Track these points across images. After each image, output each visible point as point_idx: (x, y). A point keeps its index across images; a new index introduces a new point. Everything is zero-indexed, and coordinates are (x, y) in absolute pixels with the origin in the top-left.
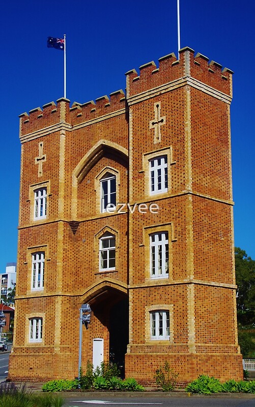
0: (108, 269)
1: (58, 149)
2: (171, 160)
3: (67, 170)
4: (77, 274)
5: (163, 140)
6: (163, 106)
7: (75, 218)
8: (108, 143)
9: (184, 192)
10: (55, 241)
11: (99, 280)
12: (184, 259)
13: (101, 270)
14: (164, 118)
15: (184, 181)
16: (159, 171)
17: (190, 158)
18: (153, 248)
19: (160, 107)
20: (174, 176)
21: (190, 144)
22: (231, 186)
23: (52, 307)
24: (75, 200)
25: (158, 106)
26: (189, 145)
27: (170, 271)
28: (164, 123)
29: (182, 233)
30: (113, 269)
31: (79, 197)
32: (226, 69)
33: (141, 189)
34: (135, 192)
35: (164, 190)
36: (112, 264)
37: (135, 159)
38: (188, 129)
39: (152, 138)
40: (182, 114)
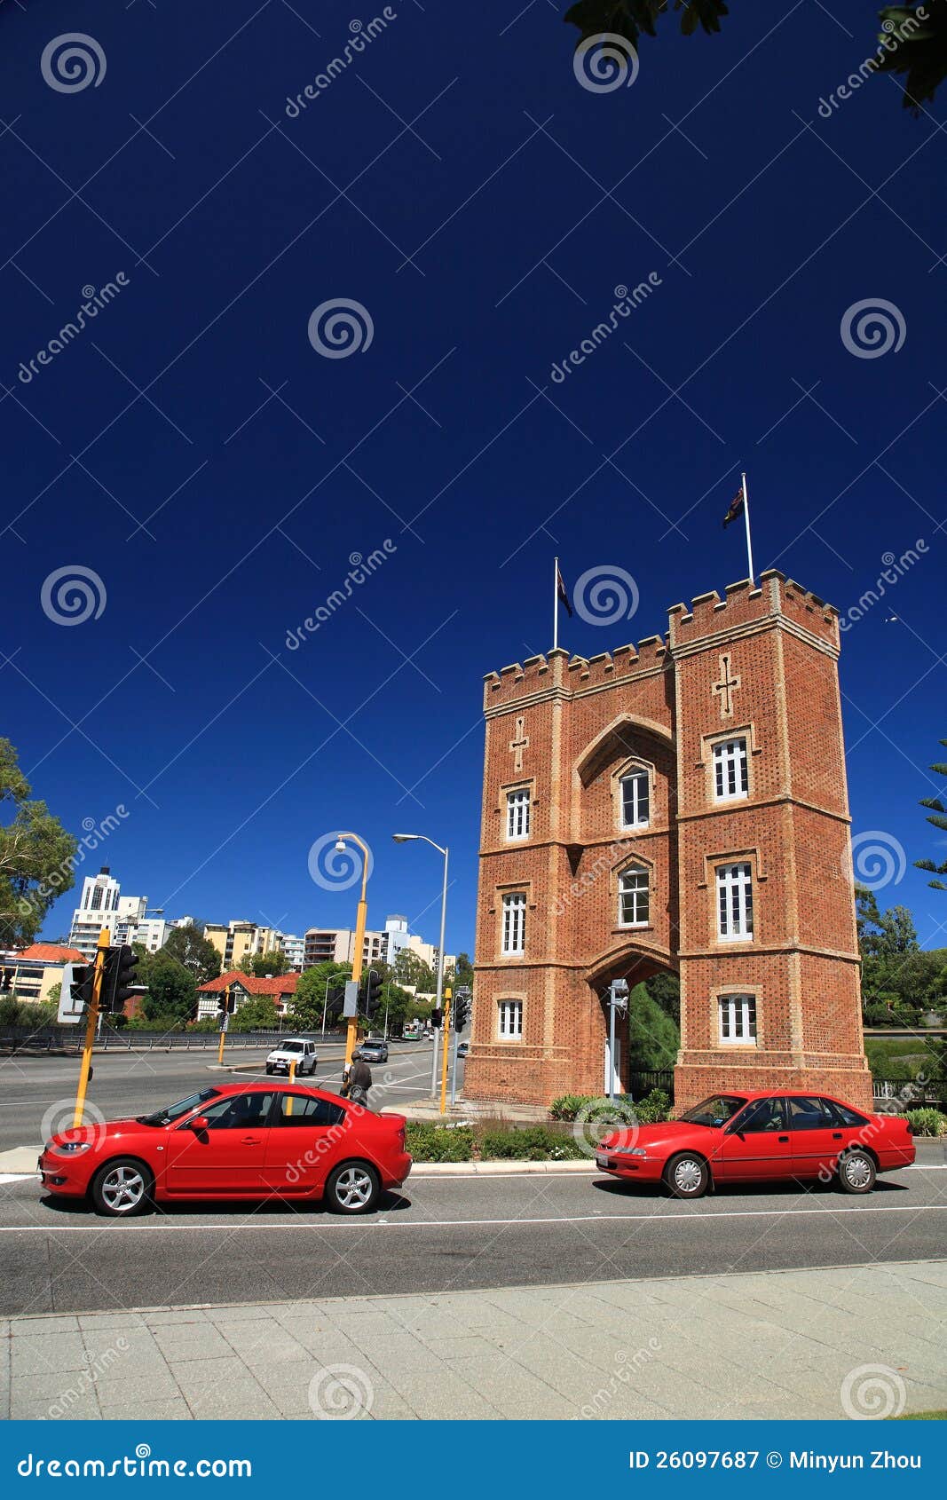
0: (636, 924)
1: (551, 727)
2: (752, 745)
3: (563, 762)
4: (578, 931)
5: (737, 711)
6: (734, 659)
7: (577, 840)
8: (636, 719)
9: (777, 797)
10: (545, 874)
11: (620, 942)
12: (782, 910)
13: (623, 925)
14: (738, 678)
15: (778, 779)
16: (731, 764)
17: (786, 742)
18: (723, 891)
19: (729, 662)
20: (759, 772)
21: (785, 720)
22: (846, 790)
23: (539, 984)
24: (577, 810)
25: (725, 660)
26: (783, 721)
27: (757, 927)
28: (739, 686)
29: (777, 864)
30: (644, 924)
31: (584, 806)
32: (828, 606)
33: (699, 791)
34: (689, 798)
35: (740, 796)
36: (643, 916)
37: (687, 744)
38: (782, 695)
39: (717, 709)
40: (771, 672)
